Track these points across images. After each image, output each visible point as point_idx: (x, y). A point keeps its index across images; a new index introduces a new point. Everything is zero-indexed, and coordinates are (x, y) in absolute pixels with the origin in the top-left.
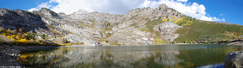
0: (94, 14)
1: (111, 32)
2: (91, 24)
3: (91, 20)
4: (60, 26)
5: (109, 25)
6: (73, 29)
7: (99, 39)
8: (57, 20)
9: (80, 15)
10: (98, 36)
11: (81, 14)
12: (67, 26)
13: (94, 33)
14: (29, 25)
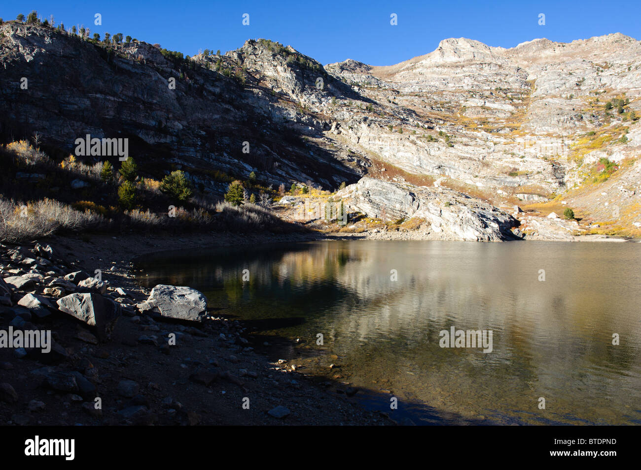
0: (531, 54)
1: (617, 156)
2: (504, 112)
3: (506, 91)
4: (336, 132)
5: (621, 112)
6: (402, 148)
7: (540, 195)
8: (321, 103)
9: (446, 70)
10: (534, 182)
11: (456, 66)
12: (371, 135)
13: (514, 163)
14: (179, 125)
